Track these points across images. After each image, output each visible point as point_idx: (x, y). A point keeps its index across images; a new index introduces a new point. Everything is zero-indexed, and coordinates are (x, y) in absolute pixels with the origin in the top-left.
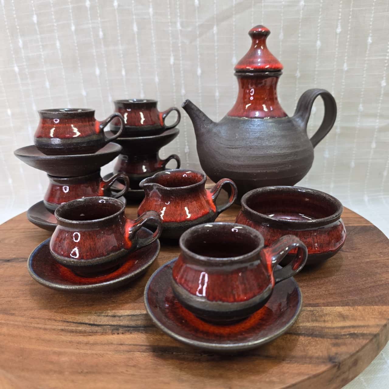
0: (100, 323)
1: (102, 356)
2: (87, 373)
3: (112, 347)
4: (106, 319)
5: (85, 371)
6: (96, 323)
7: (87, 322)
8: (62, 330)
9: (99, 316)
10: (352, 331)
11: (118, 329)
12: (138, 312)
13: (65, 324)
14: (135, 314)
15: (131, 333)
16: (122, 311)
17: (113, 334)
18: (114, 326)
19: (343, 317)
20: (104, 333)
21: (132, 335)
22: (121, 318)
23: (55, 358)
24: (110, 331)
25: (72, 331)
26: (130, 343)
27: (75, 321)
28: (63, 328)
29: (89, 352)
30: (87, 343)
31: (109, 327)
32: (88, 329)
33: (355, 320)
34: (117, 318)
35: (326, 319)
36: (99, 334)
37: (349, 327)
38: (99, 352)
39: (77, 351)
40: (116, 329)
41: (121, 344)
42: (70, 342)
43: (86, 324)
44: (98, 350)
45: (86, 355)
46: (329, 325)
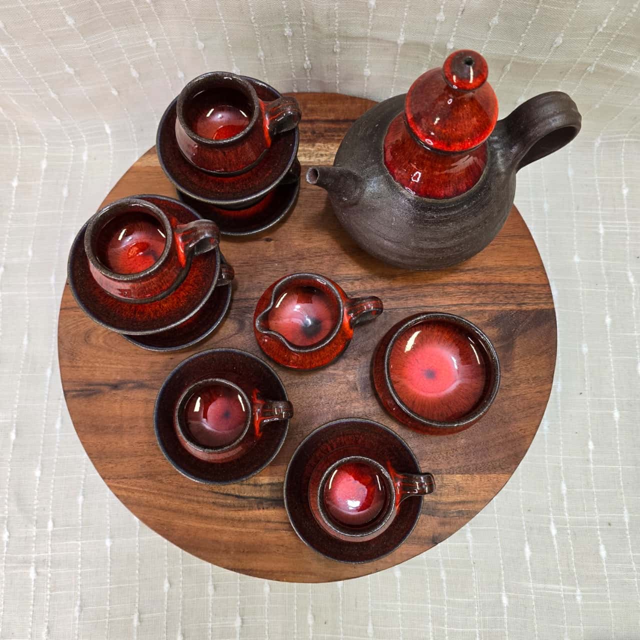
0: (245, 495)
1: (256, 534)
2: (248, 552)
3: (262, 525)
4: (248, 488)
5: (246, 550)
6: (241, 495)
7: (232, 492)
8: (214, 503)
9: (242, 485)
10: (460, 507)
11: (262, 503)
12: (275, 480)
13: (214, 495)
14: (274, 481)
15: (274, 508)
16: (261, 478)
17: (259, 509)
18: (257, 498)
19: (459, 489)
20: (251, 508)
21: (275, 511)
22: (262, 488)
23: (218, 536)
24: (256, 506)
25: (223, 506)
26: (276, 520)
27: (221, 491)
28: (213, 500)
29: (244, 530)
30: (240, 520)
31: (253, 499)
32: (236, 502)
33: (467, 493)
34: (258, 488)
35: (443, 492)
36: (248, 508)
37: (460, 503)
38: (252, 530)
39: (232, 529)
40: (260, 502)
41: (269, 522)
42: (225, 519)
43: (232, 495)
44: (251, 528)
45: (241, 533)
46: (444, 499)
